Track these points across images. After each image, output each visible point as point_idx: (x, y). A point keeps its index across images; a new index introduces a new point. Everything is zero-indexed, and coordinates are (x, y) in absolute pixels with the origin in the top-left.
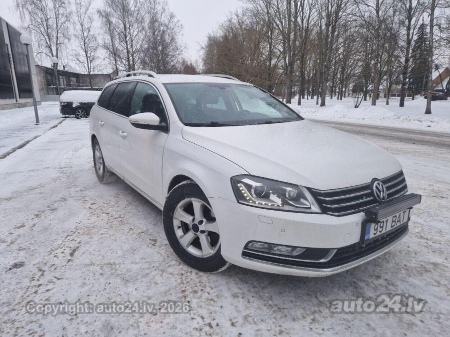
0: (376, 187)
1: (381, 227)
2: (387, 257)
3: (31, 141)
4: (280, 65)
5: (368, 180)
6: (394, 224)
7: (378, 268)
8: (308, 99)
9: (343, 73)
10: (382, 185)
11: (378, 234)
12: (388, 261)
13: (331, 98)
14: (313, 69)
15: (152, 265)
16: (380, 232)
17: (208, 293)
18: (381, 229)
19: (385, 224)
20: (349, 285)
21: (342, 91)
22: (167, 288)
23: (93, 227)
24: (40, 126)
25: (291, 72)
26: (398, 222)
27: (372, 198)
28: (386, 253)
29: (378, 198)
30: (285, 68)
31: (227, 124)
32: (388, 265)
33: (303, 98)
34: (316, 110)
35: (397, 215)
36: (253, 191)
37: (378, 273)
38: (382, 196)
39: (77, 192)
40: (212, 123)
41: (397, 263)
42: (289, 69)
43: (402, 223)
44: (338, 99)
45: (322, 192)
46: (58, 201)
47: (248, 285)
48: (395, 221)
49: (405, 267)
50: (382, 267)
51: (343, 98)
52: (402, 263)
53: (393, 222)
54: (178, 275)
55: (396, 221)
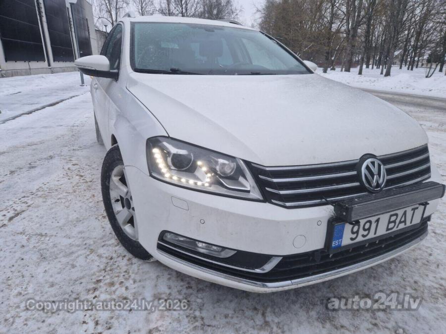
0: (368, 168)
1: (364, 230)
2: (393, 267)
3: (65, 100)
4: (343, 29)
5: (355, 156)
6: (391, 225)
7: (373, 282)
8: (373, 68)
9: (417, 40)
10: (379, 166)
11: (360, 239)
12: (392, 273)
13: (401, 68)
14: (383, 35)
15: (85, 243)
16: (364, 236)
17: (127, 288)
18: (365, 233)
19: (374, 225)
20: (319, 303)
21: (414, 60)
22: (82, 275)
23: (56, 190)
24: (85, 87)
25: (354, 36)
26: (400, 222)
27: (357, 184)
28: (393, 260)
29: (367, 185)
30: (348, 32)
31: (191, 72)
32: (389, 278)
33: (367, 67)
34: (376, 79)
35: (400, 213)
36: (169, 159)
37: (369, 289)
38: (374, 183)
39: (69, 151)
40: (171, 70)
41: (404, 276)
42: (351, 32)
43: (408, 224)
44: (408, 69)
45: (268, 169)
46: (45, 159)
47: (182, 283)
48: (394, 222)
49: (414, 285)
50: (379, 280)
51: (414, 68)
52: (412, 278)
53: (390, 222)
54: (106, 258)
55: (398, 221)
